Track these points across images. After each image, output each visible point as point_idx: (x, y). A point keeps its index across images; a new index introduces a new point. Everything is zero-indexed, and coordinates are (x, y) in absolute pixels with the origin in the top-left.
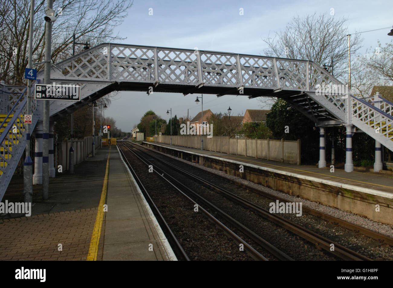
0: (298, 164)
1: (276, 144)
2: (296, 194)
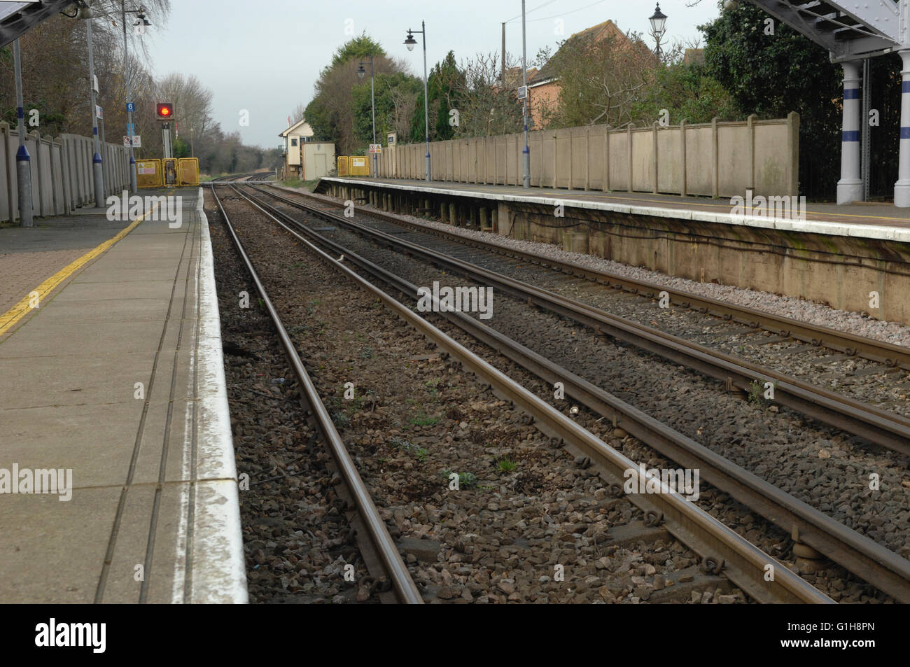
1: (735, 136)
2: (713, 276)
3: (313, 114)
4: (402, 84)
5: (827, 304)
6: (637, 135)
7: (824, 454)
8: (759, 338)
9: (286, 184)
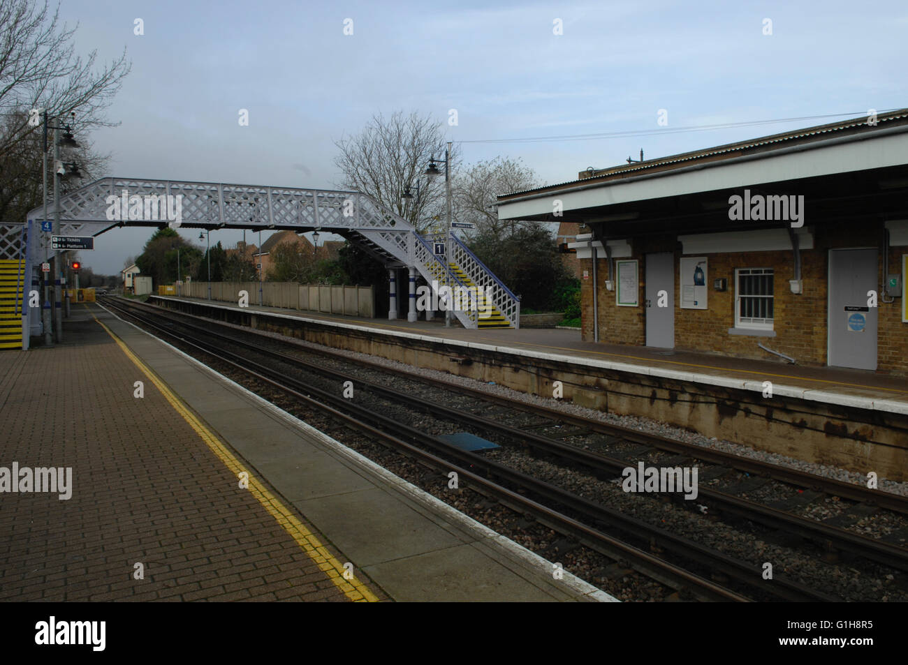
0: (372, 316)
1: (351, 292)
2: (345, 347)
3: (140, 262)
4: (192, 251)
5: (386, 358)
6: (311, 288)
7: (386, 404)
8: (364, 370)
9: (126, 297)
